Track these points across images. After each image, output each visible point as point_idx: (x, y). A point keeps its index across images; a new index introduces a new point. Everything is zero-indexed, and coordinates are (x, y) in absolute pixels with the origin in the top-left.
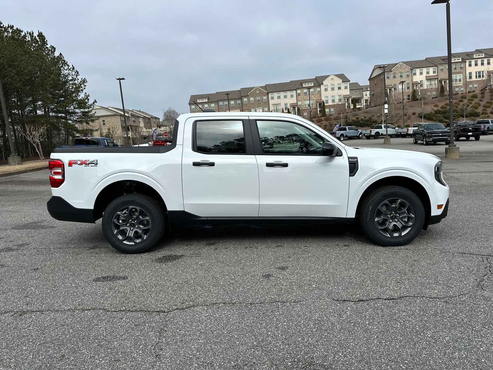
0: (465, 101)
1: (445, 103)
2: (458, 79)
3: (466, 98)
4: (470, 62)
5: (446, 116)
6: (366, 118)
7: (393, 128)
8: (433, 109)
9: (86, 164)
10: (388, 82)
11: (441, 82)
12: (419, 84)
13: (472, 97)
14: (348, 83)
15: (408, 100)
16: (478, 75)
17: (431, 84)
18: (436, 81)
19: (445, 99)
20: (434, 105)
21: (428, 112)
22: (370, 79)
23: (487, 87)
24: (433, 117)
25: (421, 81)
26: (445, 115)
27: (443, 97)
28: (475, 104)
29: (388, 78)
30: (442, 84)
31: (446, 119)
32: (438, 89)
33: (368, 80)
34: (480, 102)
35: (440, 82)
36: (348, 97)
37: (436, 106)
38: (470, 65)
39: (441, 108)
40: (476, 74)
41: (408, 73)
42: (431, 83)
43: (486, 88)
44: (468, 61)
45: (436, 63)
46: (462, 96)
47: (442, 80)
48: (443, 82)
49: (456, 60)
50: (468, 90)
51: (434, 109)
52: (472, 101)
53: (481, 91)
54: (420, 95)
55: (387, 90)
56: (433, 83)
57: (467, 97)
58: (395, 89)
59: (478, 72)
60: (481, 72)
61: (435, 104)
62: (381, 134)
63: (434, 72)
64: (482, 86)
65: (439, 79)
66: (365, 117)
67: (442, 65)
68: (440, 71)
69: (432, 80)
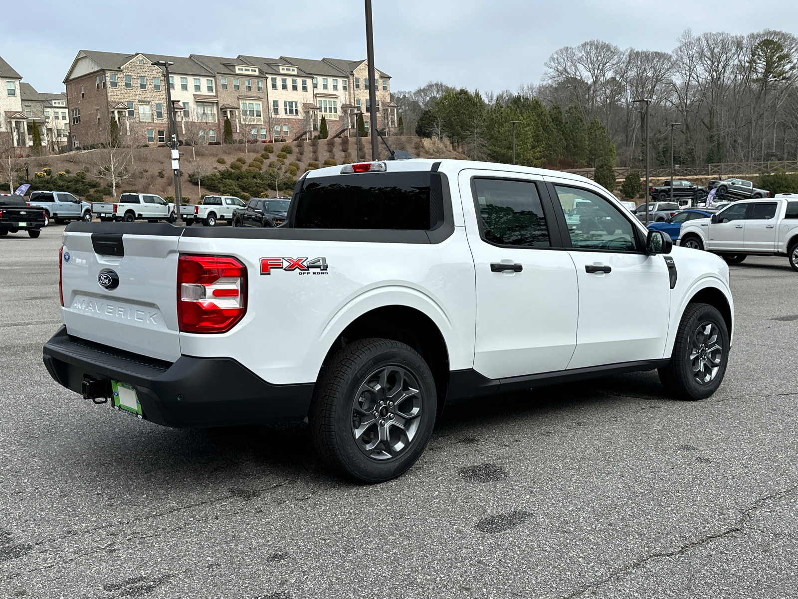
0: (273, 158)
1: (236, 158)
2: (255, 112)
3: (272, 152)
4: (274, 80)
5: (244, 185)
6: (70, 175)
7: (162, 202)
8: (216, 168)
9: (301, 268)
10: (113, 95)
11: (224, 112)
12: (182, 109)
13: (283, 150)
14: (17, 82)
15: (160, 141)
16: (288, 108)
17: (204, 113)
18: (215, 108)
19: (236, 150)
20: (216, 159)
21: (208, 174)
22: (67, 81)
23: (305, 133)
24: (219, 185)
25: (184, 103)
26: (240, 183)
27: (231, 143)
28: (290, 164)
29: (114, 84)
30: (227, 117)
31: (243, 190)
32: (219, 126)
33: (64, 83)
34: (298, 162)
35: (223, 110)
36: (18, 116)
37: (221, 161)
38: (274, 86)
39: (232, 167)
40: (285, 106)
41: (157, 81)
42: (204, 110)
43: (302, 135)
44: (270, 77)
45: (211, 69)
46: (266, 146)
47: (226, 108)
48: (228, 112)
49: (249, 70)
50: (274, 136)
51: (218, 167)
52: (285, 158)
53: (294, 140)
54: (186, 134)
55: (113, 112)
56: (209, 112)
57: (275, 149)
58: (131, 113)
59: (288, 103)
60: (294, 103)
61: (219, 157)
62: (139, 215)
63: (210, 89)
64: (297, 129)
65: (220, 105)
66: (68, 172)
67: (225, 75)
68: (220, 89)
69: (207, 104)
